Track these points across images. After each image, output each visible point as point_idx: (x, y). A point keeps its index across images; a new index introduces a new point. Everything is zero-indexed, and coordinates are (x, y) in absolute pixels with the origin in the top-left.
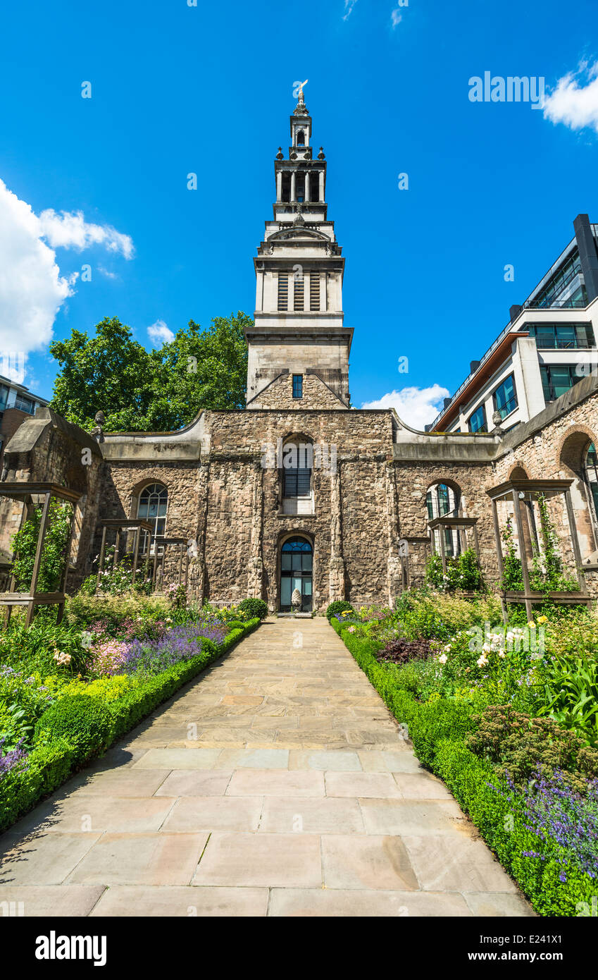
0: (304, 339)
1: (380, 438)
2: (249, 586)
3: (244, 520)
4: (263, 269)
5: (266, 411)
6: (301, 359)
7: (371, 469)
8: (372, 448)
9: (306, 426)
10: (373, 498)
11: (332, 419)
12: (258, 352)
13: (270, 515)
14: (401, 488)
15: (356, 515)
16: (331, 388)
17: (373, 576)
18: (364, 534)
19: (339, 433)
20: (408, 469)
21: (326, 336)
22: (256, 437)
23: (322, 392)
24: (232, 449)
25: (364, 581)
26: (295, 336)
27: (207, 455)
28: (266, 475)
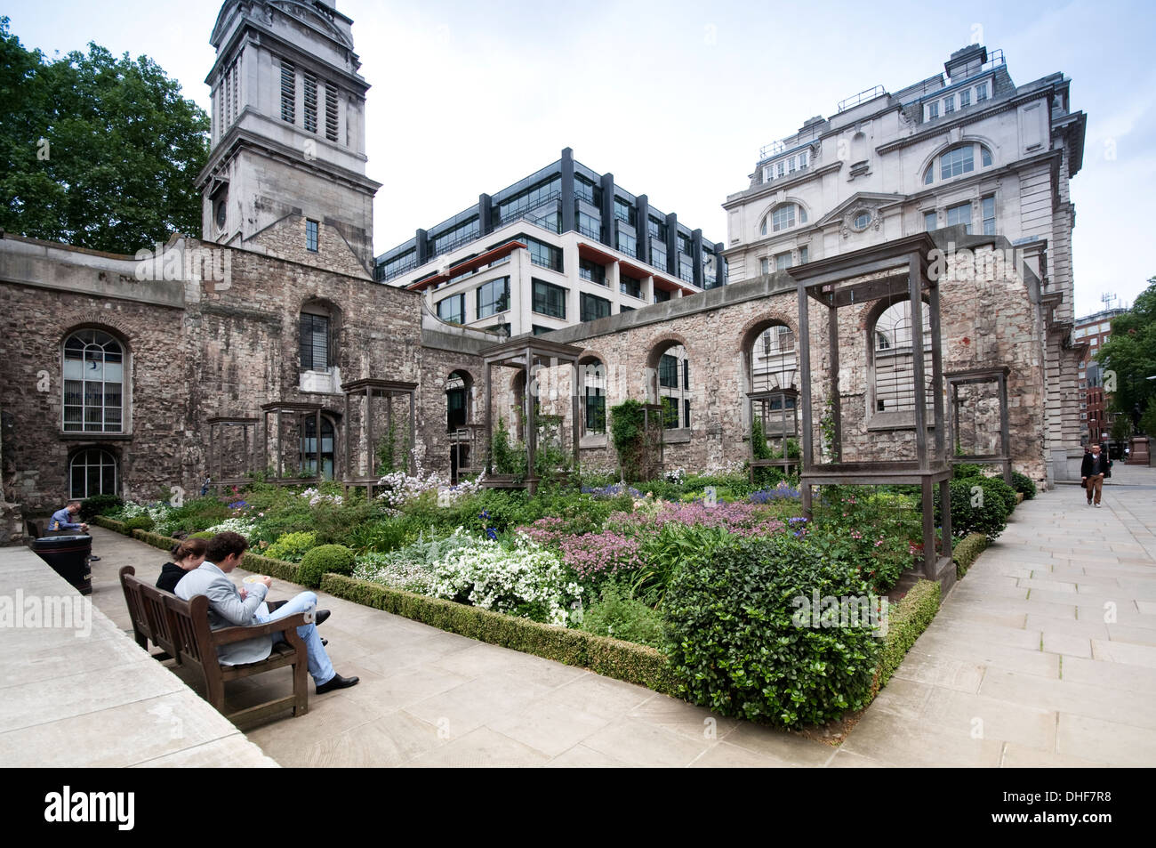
0: (321, 175)
1: (409, 321)
3: (257, 394)
4: (257, 42)
5: (283, 261)
6: (318, 201)
7: (400, 352)
8: (402, 330)
9: (333, 291)
11: (362, 289)
12: (256, 170)
13: (288, 390)
14: (426, 374)
16: (352, 249)
19: (369, 307)
20: (433, 357)
21: (350, 182)
22: (268, 292)
23: (343, 252)
24: (234, 302)
26: (311, 167)
27: (197, 304)
28: (284, 342)
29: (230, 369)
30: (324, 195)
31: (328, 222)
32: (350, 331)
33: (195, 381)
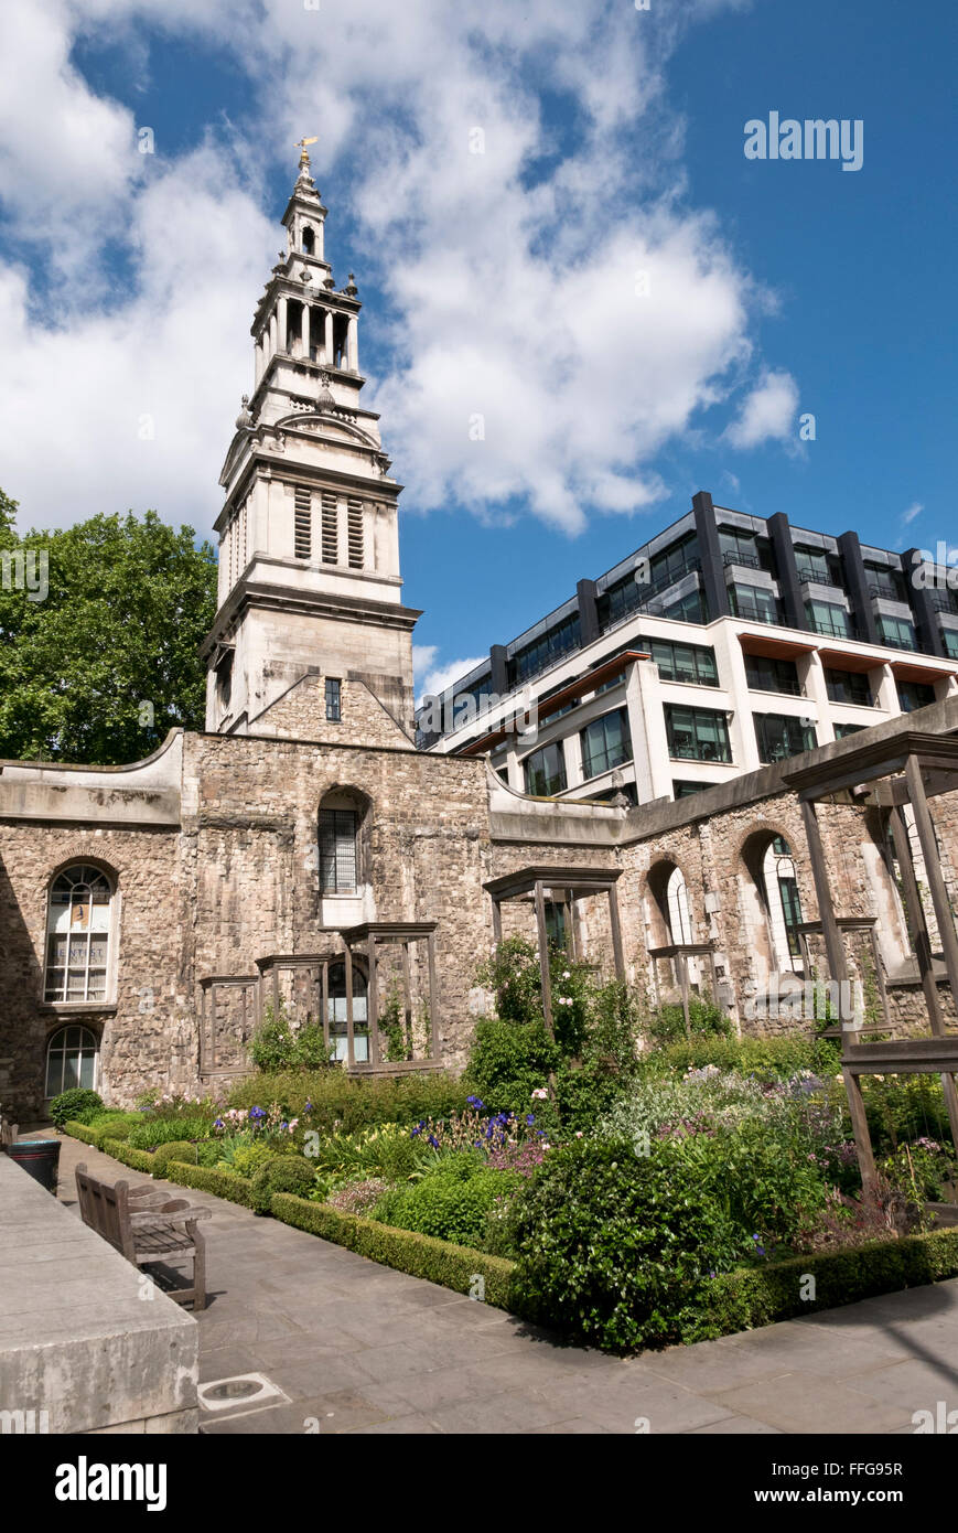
0: (343, 617)
1: (470, 802)
3: (263, 936)
4: (268, 475)
5: (294, 742)
6: (340, 651)
7: (459, 852)
8: (460, 817)
9: (361, 774)
10: (463, 899)
11: (400, 765)
12: (265, 629)
13: (306, 927)
16: (387, 709)
17: (465, 1024)
18: (450, 959)
19: (411, 790)
20: (510, 854)
21: (380, 618)
22: (278, 788)
23: (373, 714)
24: (237, 807)
25: (453, 1033)
26: (329, 610)
27: (194, 817)
28: (298, 856)
29: (230, 903)
30: (348, 641)
32: (385, 828)
33: (190, 923)
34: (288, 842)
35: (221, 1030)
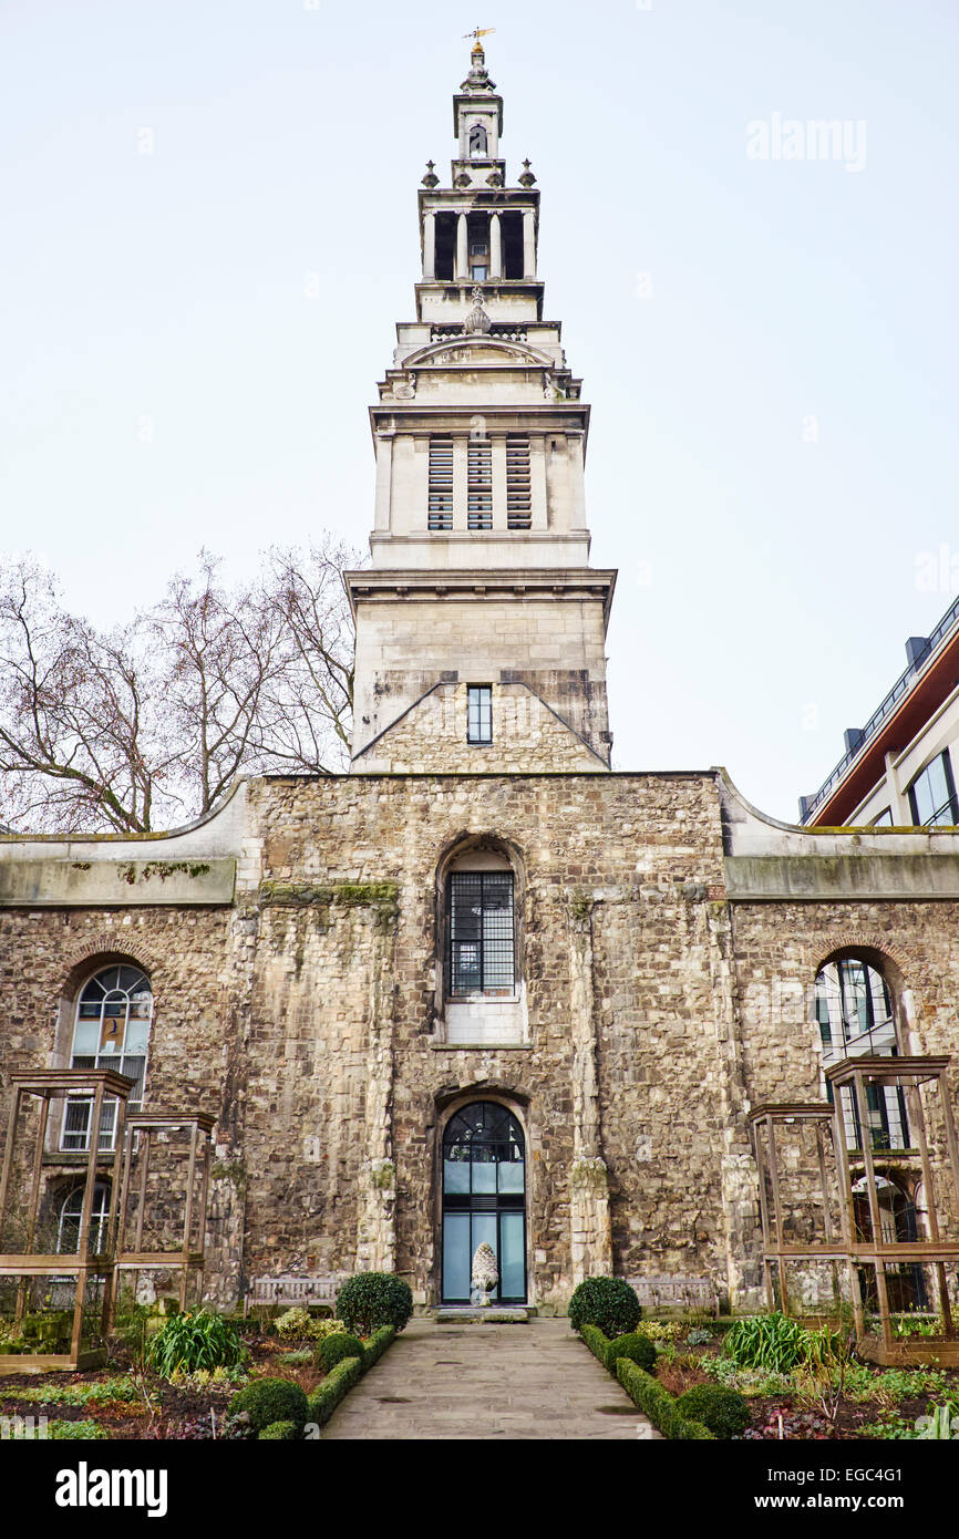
0: (494, 597)
1: (691, 843)
2: (360, 1236)
3: (348, 1060)
4: (392, 431)
5: (402, 777)
6: (488, 645)
7: (672, 924)
8: (672, 869)
9: (505, 814)
10: (680, 998)
11: (569, 796)
12: (379, 631)
13: (413, 1045)
14: (748, 972)
15: (636, 1044)
16: (564, 719)
17: (685, 1205)
18: (657, 1095)
19: (587, 832)
20: (765, 923)
21: (547, 589)
22: (376, 844)
23: (541, 728)
24: (316, 875)
25: (662, 1220)
26: (471, 590)
27: (253, 891)
28: (403, 941)
29: (300, 1011)
30: (499, 630)
31: (509, 678)
32: (544, 893)
33: (239, 1040)
34: (388, 922)
35: (281, 1198)
